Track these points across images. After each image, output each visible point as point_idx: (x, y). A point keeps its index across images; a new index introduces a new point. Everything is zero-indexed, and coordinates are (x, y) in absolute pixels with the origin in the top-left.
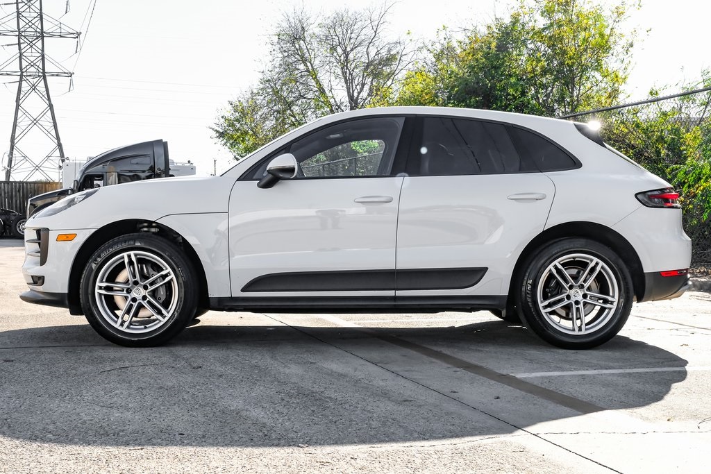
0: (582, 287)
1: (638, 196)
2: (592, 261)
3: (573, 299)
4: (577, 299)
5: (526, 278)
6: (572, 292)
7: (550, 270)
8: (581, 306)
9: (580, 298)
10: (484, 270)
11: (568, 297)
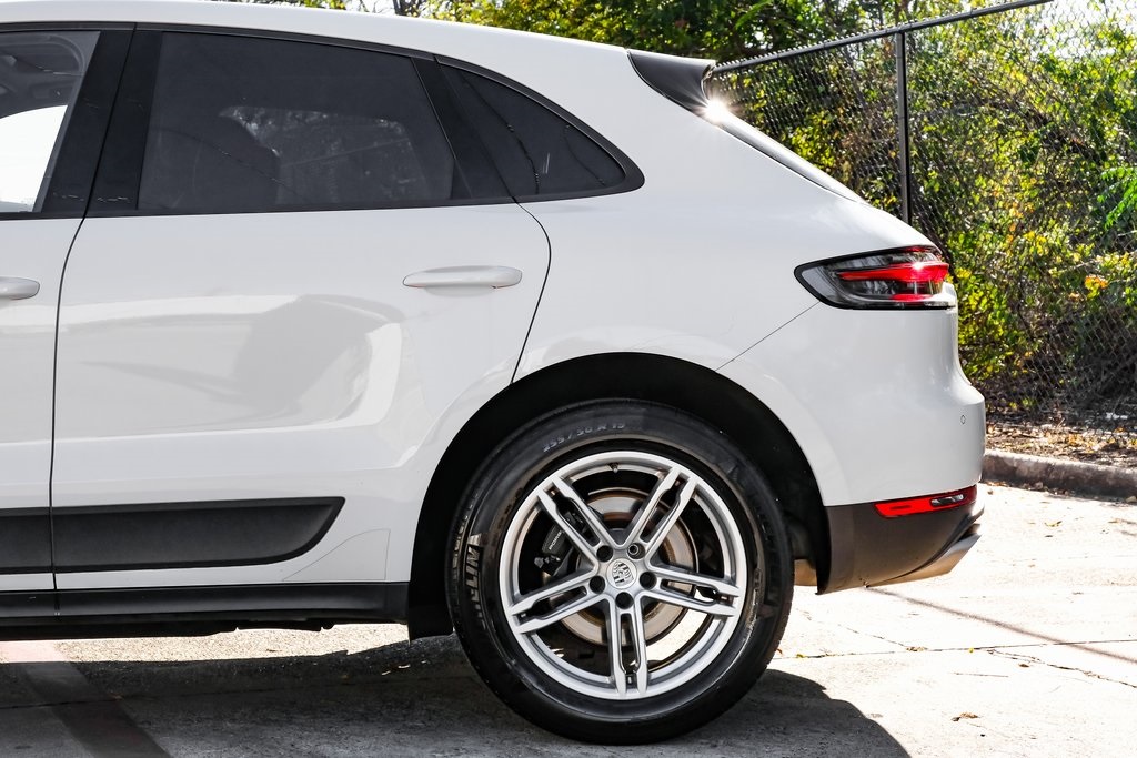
0: (636, 552)
1: (805, 274)
2: (665, 471)
3: (612, 590)
4: (623, 588)
5: (462, 530)
6: (607, 570)
7: (538, 503)
8: (635, 611)
9: (633, 586)
10: (333, 506)
11: (598, 584)
